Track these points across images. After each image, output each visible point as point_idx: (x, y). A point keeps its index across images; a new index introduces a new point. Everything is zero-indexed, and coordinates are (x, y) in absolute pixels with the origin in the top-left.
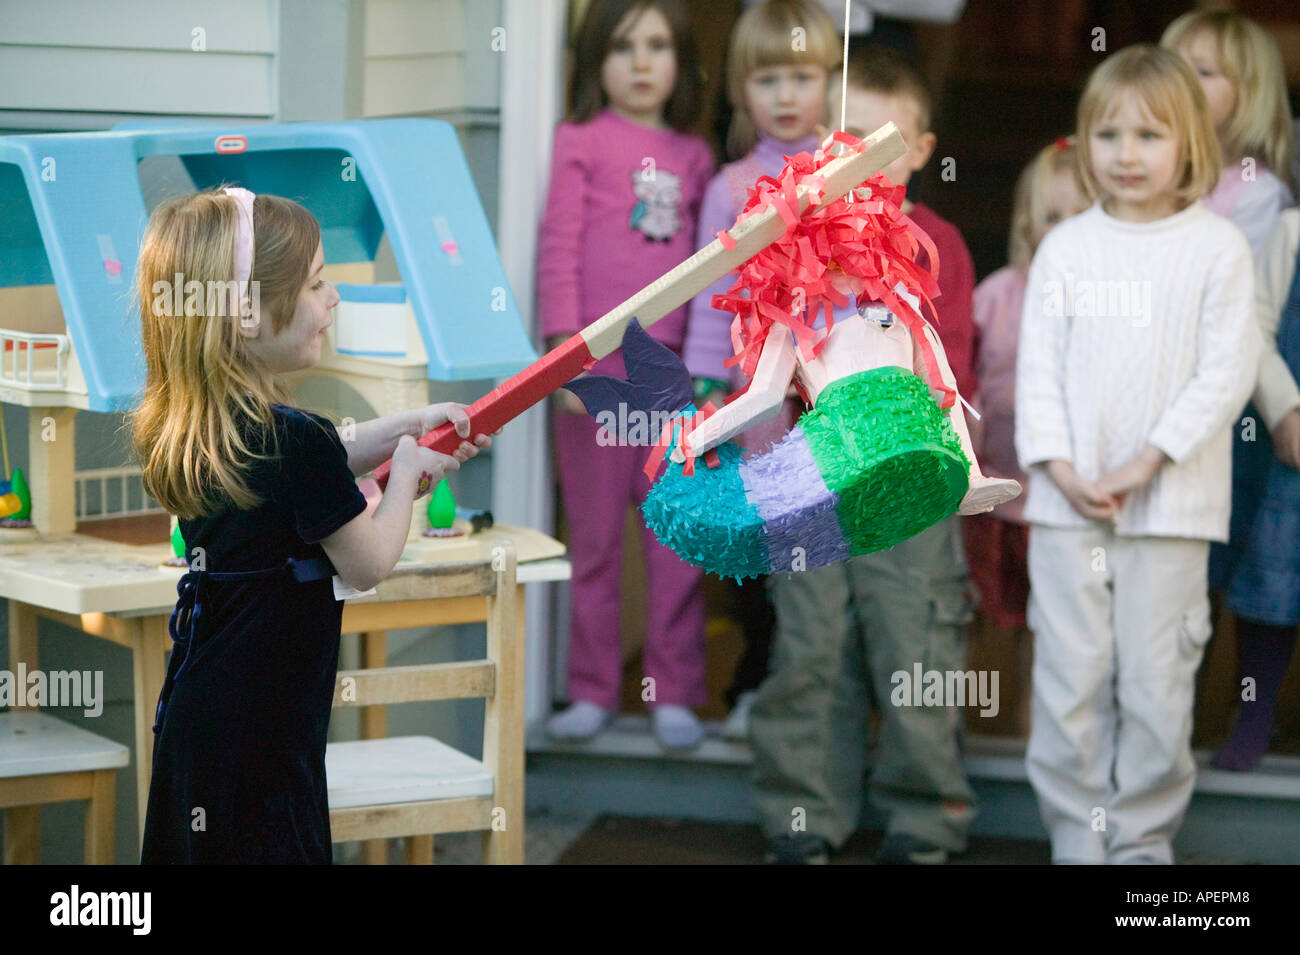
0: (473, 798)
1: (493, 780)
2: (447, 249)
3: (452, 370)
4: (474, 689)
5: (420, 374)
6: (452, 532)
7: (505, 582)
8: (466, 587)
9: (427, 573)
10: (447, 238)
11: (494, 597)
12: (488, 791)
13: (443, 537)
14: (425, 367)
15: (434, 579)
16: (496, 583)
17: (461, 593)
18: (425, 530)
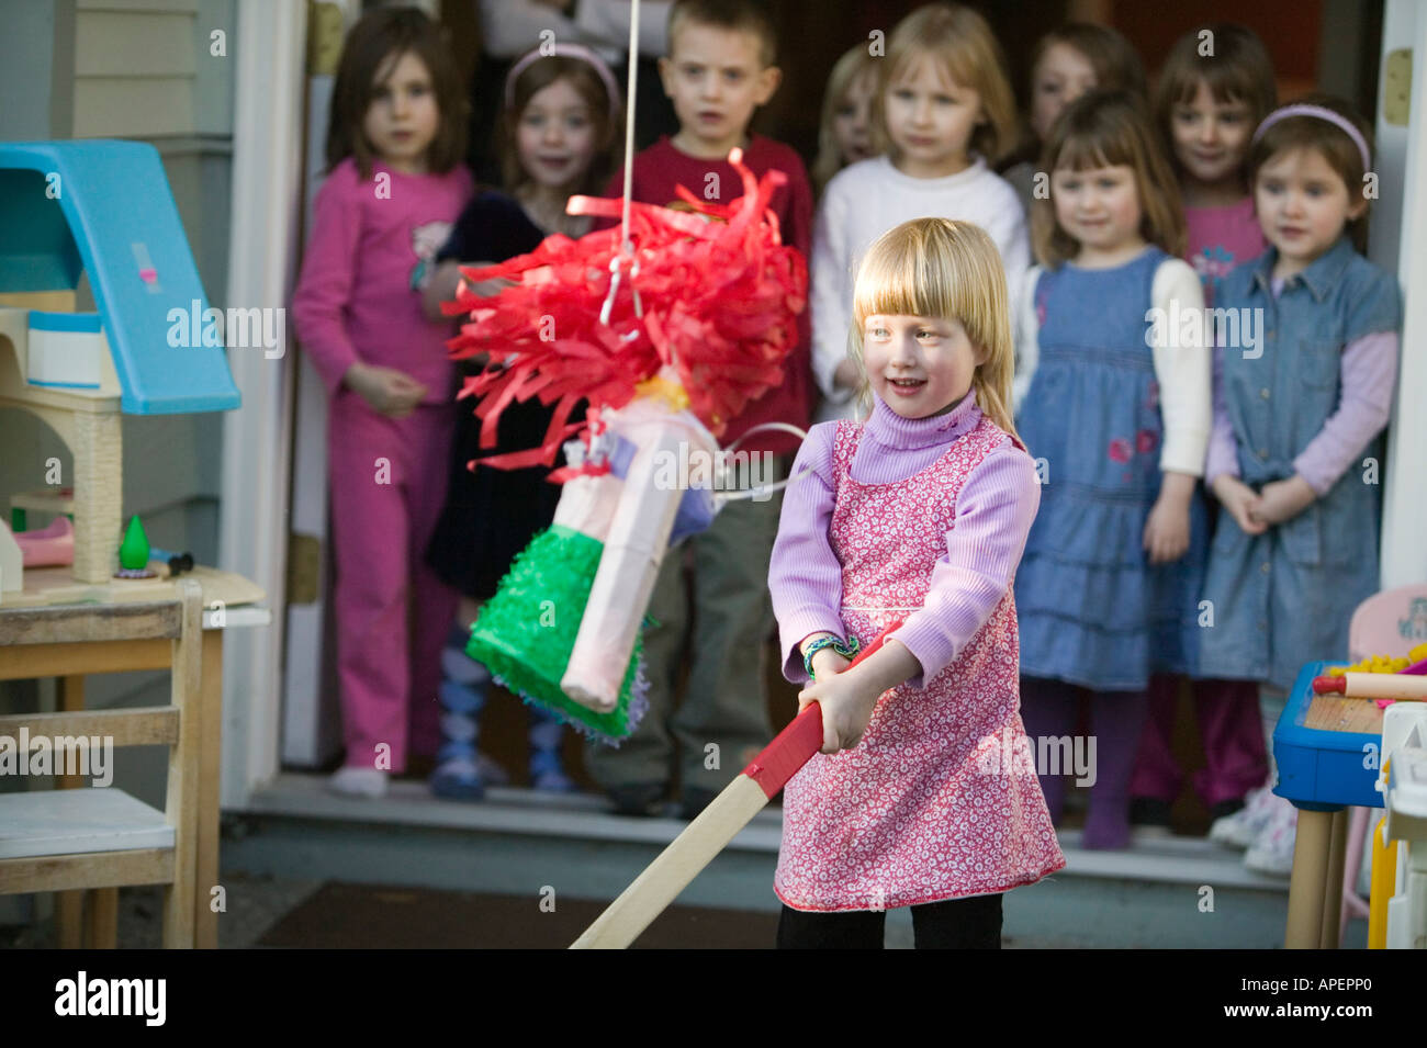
0: (154, 851)
1: (175, 831)
2: (146, 276)
3: (146, 405)
4: (156, 736)
5: (113, 407)
6: (145, 573)
7: (190, 625)
8: (149, 629)
9: (107, 614)
10: (146, 265)
11: (179, 640)
12: (170, 843)
13: (135, 578)
14: (119, 400)
15: (114, 620)
16: (181, 625)
17: (143, 635)
18: (117, 571)
